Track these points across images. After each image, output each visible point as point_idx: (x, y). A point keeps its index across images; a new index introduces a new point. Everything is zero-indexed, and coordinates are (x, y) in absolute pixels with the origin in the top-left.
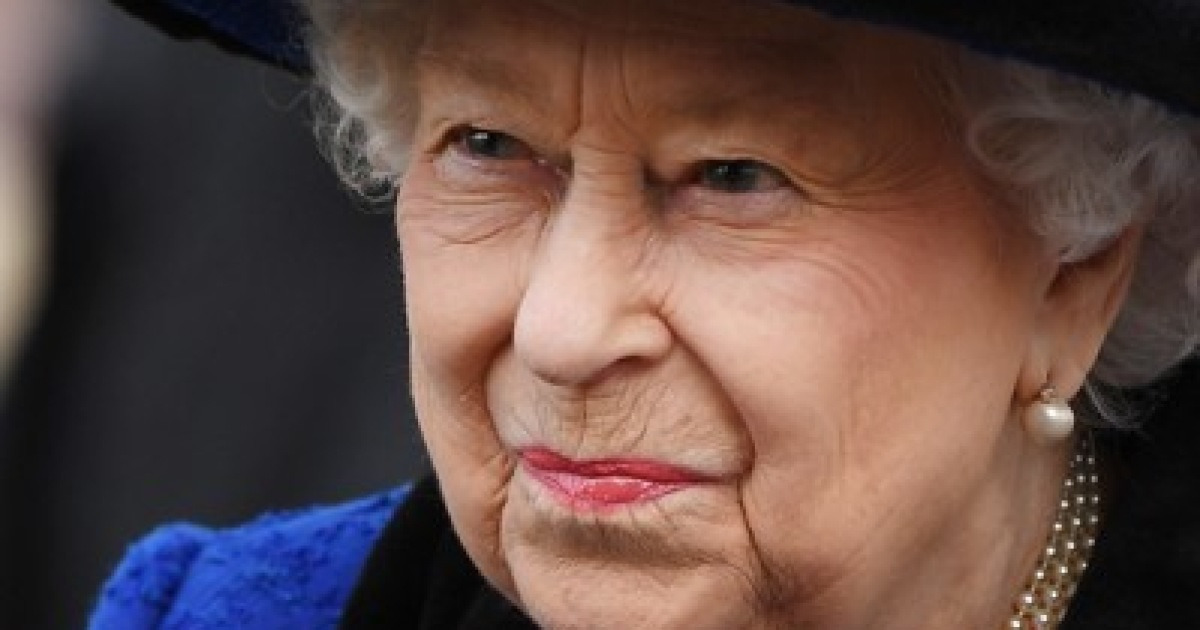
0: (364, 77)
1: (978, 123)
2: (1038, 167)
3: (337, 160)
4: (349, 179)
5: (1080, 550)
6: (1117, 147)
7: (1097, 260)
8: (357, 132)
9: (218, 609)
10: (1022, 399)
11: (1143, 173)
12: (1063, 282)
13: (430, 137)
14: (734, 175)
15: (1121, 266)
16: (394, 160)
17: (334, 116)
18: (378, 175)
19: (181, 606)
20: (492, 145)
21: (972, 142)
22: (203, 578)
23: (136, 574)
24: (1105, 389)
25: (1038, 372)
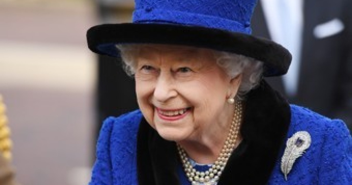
0: (129, 60)
1: (218, 60)
2: (228, 65)
3: (127, 72)
4: (129, 74)
5: (239, 118)
6: (238, 62)
7: (237, 78)
8: (129, 67)
9: (119, 132)
10: (227, 98)
11: (242, 65)
12: (232, 81)
13: (140, 67)
14: (184, 70)
15: (240, 79)
16: (135, 71)
17: (125, 65)
18: (133, 73)
19: (113, 131)
20: (149, 68)
21: (218, 63)
22: (116, 126)
23: (106, 127)
24: (239, 95)
25: (229, 94)
